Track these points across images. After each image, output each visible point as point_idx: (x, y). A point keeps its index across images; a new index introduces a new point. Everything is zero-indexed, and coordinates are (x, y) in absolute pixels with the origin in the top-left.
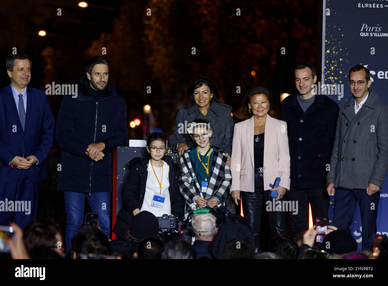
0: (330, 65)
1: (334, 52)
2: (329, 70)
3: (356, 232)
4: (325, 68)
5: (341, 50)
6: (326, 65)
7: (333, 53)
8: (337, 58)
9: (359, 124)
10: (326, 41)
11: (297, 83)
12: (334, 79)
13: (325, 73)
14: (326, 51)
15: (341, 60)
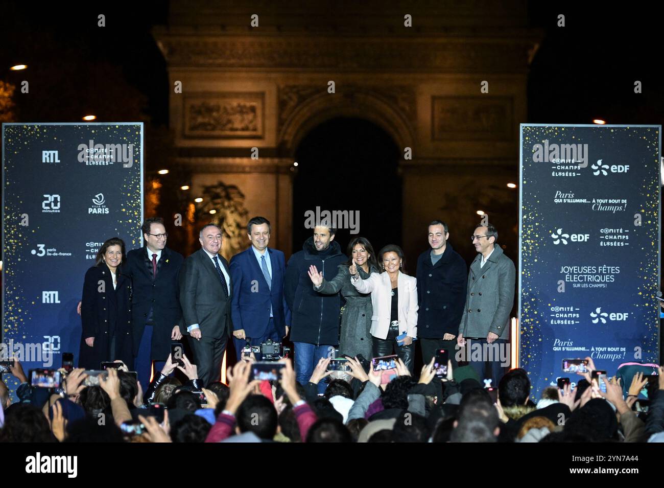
0: (526, 229)
1: (530, 217)
2: (526, 234)
3: (552, 382)
4: (522, 232)
5: (537, 215)
6: (523, 230)
7: (529, 219)
8: (533, 222)
9: (483, 278)
10: (523, 207)
11: (430, 239)
12: (530, 242)
13: (522, 237)
14: (523, 217)
15: (537, 224)
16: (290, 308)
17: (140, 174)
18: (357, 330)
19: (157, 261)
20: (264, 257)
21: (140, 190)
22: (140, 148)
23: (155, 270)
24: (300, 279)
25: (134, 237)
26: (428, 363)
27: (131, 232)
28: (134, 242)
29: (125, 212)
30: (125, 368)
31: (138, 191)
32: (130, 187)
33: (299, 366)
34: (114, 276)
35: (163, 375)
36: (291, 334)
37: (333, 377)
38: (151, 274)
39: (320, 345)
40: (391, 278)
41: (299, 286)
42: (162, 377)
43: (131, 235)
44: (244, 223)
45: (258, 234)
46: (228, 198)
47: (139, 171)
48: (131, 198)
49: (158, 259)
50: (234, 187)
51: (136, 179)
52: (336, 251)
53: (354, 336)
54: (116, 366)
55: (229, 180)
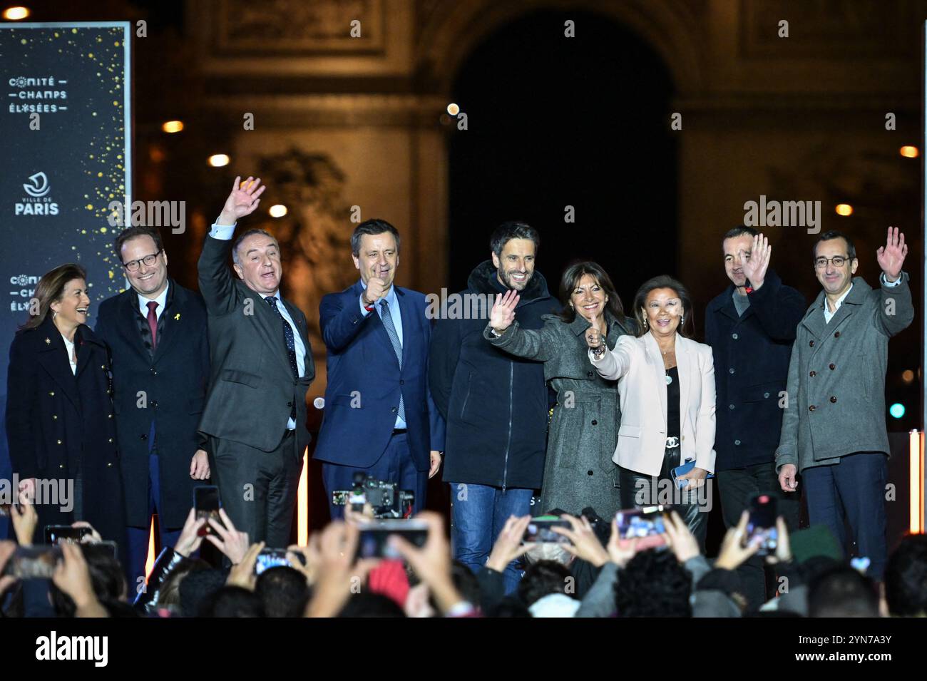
11: (728, 265)
16: (441, 414)
17: (123, 132)
18: (581, 454)
19: (158, 316)
20: (386, 302)
21: (123, 165)
22: (123, 76)
23: (154, 336)
24: (463, 351)
25: (113, 265)
26: (735, 524)
27: (106, 253)
28: (111, 274)
29: (93, 211)
30: (95, 538)
31: (119, 166)
32: (103, 158)
33: (463, 533)
34: (70, 347)
35: (179, 554)
36: (445, 468)
37: (534, 557)
38: (148, 345)
39: (507, 489)
40: (662, 347)
41: (460, 364)
42: (177, 559)
43: (106, 260)
44: (342, 233)
45: (375, 253)
46: (311, 180)
47: (122, 125)
48: (106, 181)
49: (159, 311)
50: (322, 159)
51: (116, 143)
52: (539, 290)
53: (574, 467)
54: (77, 534)
55: (312, 142)
